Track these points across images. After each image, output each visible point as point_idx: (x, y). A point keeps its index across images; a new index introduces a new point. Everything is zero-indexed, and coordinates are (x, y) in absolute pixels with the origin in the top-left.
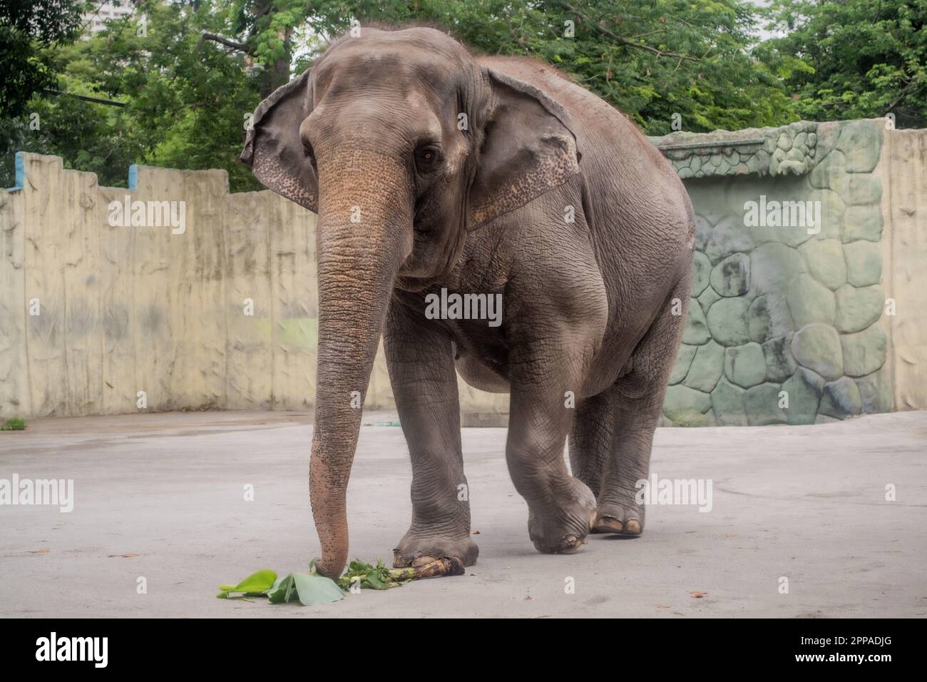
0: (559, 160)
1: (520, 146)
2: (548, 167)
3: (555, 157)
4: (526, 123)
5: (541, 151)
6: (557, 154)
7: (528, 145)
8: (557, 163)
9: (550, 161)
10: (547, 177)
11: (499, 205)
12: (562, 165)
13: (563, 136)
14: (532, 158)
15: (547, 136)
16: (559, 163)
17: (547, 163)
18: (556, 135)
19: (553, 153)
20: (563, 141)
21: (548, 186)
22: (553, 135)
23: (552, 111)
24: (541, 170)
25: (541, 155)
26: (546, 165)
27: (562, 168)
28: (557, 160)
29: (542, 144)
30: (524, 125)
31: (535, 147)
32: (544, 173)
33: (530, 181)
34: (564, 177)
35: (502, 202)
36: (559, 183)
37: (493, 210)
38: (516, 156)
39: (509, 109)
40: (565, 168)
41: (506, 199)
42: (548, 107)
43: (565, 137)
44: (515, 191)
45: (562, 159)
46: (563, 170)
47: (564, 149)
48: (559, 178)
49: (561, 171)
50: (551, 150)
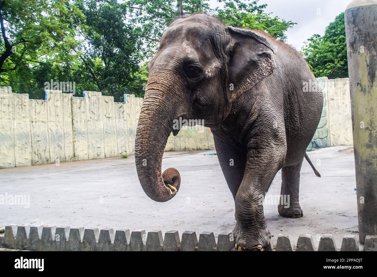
0: (268, 63)
1: (248, 60)
2: (263, 67)
3: (266, 62)
4: (249, 49)
5: (259, 60)
6: (266, 61)
7: (252, 58)
8: (267, 65)
9: (264, 64)
10: (263, 72)
11: (242, 89)
12: (269, 65)
13: (268, 52)
14: (255, 64)
15: (260, 53)
16: (268, 64)
17: (262, 65)
18: (265, 51)
19: (265, 60)
20: (268, 54)
21: (264, 76)
22: (263, 52)
23: (261, 41)
24: (260, 69)
25: (259, 62)
26: (262, 66)
27: (269, 67)
28: (267, 63)
29: (259, 57)
30: (249, 50)
31: (256, 58)
32: (262, 70)
33: (255, 75)
34: (271, 71)
35: (244, 87)
36: (269, 74)
37: (240, 92)
38: (247, 65)
39: (241, 44)
40: (271, 66)
41: (245, 86)
42: (259, 40)
43: (269, 52)
44: (249, 81)
45: (269, 63)
46: (270, 67)
47: (269, 57)
48: (269, 72)
49: (269, 68)
50: (263, 59)
